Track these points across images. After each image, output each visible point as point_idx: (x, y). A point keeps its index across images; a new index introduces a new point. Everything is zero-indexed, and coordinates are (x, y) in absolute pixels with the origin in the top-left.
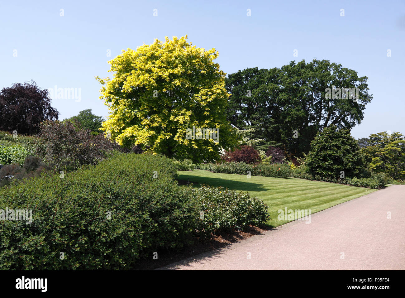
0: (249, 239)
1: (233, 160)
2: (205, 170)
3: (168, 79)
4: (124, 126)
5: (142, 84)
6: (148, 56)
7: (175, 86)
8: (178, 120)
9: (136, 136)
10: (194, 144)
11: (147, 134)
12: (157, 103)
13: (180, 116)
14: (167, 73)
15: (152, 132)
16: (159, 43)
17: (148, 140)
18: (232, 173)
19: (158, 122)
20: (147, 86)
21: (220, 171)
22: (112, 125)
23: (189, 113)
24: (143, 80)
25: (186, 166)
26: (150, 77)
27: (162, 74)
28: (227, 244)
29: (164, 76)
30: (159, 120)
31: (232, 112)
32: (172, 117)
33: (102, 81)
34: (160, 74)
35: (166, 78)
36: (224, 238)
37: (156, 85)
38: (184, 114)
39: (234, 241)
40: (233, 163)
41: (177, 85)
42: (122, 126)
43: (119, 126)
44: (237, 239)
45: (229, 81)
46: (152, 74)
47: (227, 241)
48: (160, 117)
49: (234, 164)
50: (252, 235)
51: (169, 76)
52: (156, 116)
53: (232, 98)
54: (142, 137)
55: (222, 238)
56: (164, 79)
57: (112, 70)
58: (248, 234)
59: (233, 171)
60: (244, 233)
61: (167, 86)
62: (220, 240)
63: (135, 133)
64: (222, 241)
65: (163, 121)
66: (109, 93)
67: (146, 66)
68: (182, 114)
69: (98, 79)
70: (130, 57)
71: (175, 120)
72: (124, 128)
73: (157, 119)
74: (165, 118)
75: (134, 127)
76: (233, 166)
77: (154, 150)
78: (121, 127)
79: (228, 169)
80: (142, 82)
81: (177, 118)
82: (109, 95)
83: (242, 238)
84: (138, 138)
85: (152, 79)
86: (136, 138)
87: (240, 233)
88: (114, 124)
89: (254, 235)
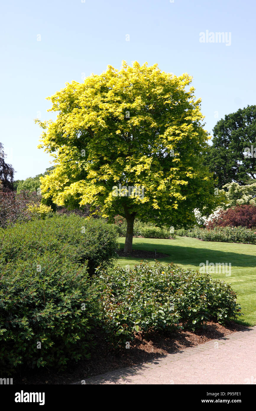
0: (201, 346)
1: (229, 224)
2: (193, 237)
3: (121, 117)
4: (68, 181)
5: (87, 125)
6: (96, 88)
7: (132, 126)
8: (135, 171)
9: (82, 194)
10: (156, 202)
11: (94, 191)
12: (108, 150)
13: (138, 165)
14: (120, 110)
15: (101, 188)
16: (112, 71)
17: (97, 199)
18: (227, 241)
19: (109, 174)
20: (93, 128)
21: (210, 238)
22: (53, 181)
23: (149, 161)
24: (88, 120)
25: (165, 233)
26: (98, 116)
27: (114, 111)
28: (158, 355)
29: (116, 113)
30: (111, 172)
31: (231, 163)
32: (128, 167)
33: (43, 124)
34: (111, 110)
35: (119, 116)
36: (157, 344)
37: (106, 126)
38: (143, 163)
39: (173, 350)
40: (228, 228)
41: (135, 125)
42: (66, 182)
43: (61, 181)
44: (178, 347)
45: (226, 124)
46: (100, 112)
47: (160, 351)
48: (112, 167)
49: (230, 229)
50: (209, 338)
51: (124, 113)
52: (107, 166)
53: (231, 145)
54: (88, 195)
55: (153, 345)
56: (117, 117)
57: (53, 109)
58: (201, 337)
59: (228, 238)
60: (195, 336)
61: (121, 127)
62: (149, 348)
63: (80, 190)
64: (152, 350)
65: (116, 174)
66: (49, 140)
67: (93, 102)
68: (141, 163)
69: (38, 123)
70: (75, 92)
71: (132, 171)
72: (68, 184)
73: (108, 170)
74: (120, 168)
75: (80, 182)
76: (228, 232)
77: (104, 212)
78: (64, 182)
79: (221, 236)
80: (88, 122)
81: (134, 168)
82: (50, 142)
83: (189, 345)
84: (83, 196)
85: (101, 119)
86: (81, 197)
87: (188, 336)
88: (56, 179)
89: (213, 338)
